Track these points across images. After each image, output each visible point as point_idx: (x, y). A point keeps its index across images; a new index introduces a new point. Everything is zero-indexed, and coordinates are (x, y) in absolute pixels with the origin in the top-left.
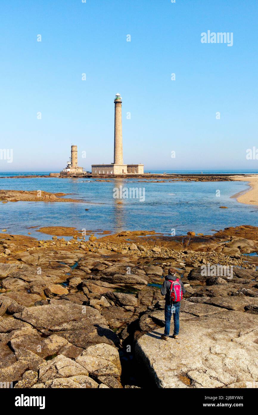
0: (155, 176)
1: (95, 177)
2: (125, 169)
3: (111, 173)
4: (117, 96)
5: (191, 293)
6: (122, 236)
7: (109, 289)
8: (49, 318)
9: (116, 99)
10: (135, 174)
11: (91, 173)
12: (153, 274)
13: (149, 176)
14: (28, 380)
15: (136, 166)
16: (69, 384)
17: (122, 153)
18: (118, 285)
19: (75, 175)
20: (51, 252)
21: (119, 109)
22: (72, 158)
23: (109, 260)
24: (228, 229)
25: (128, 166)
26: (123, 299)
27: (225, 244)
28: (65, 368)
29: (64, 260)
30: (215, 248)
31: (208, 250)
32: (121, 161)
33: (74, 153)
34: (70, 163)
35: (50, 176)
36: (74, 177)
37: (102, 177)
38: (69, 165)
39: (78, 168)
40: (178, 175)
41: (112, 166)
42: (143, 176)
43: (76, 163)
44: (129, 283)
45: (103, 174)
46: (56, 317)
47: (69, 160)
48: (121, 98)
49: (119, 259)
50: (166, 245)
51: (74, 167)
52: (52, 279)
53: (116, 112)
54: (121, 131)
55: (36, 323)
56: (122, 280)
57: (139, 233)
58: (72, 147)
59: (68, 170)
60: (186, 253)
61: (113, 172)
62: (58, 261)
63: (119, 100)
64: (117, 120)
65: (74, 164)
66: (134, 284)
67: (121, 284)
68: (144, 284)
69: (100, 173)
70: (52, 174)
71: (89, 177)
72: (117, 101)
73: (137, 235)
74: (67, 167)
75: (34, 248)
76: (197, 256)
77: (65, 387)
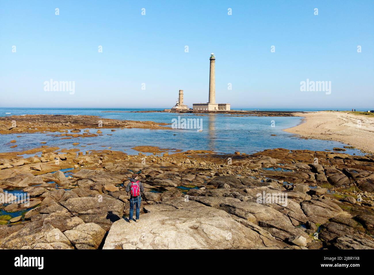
0: (238, 112)
1: (195, 112)
2: (217, 107)
3: (207, 110)
4: (212, 55)
5: (199, 194)
6: (188, 153)
7: (147, 189)
8: (82, 206)
9: (211, 58)
10: (224, 110)
11: (192, 109)
12: (185, 180)
13: (234, 112)
14: (26, 243)
15: (225, 105)
16: (46, 247)
17: (215, 96)
18: (156, 187)
19: (181, 111)
20: (128, 163)
21: (213, 64)
22: (179, 99)
23: (164, 170)
24: (266, 150)
25: (219, 105)
26: (148, 196)
27: (253, 161)
28: (52, 237)
29: (133, 169)
30: (245, 163)
31: (239, 164)
32: (213, 101)
33: (181, 95)
34: (178, 102)
35: (164, 111)
36: (181, 112)
37: (199, 112)
38: (177, 103)
39: (184, 106)
40: (254, 112)
41: (207, 105)
42: (229, 112)
43: (182, 102)
44: (164, 186)
45: (201, 111)
46: (88, 205)
47: (178, 100)
48: (215, 56)
49: (171, 169)
50: (213, 160)
51: (181, 105)
52: (114, 181)
53: (211, 66)
54: (214, 80)
55: (72, 209)
56: (159, 183)
57: (200, 152)
58: (180, 91)
59: (177, 107)
60: (222, 166)
61: (208, 109)
62: (128, 169)
63: (213, 58)
64: (211, 73)
65: (181, 103)
66: (167, 186)
67: (158, 186)
68: (173, 186)
69: (198, 110)
70: (166, 110)
71: (191, 112)
72: (212, 58)
73: (198, 153)
74: (176, 105)
75: (121, 160)
76: (228, 168)
77: (43, 249)
